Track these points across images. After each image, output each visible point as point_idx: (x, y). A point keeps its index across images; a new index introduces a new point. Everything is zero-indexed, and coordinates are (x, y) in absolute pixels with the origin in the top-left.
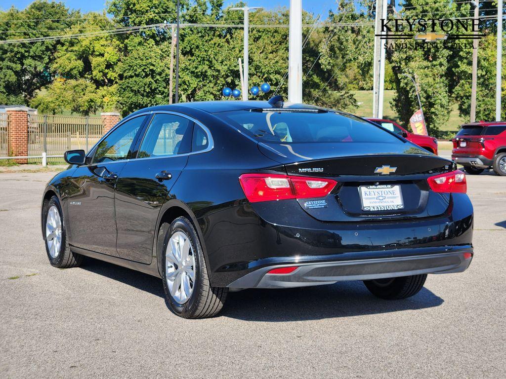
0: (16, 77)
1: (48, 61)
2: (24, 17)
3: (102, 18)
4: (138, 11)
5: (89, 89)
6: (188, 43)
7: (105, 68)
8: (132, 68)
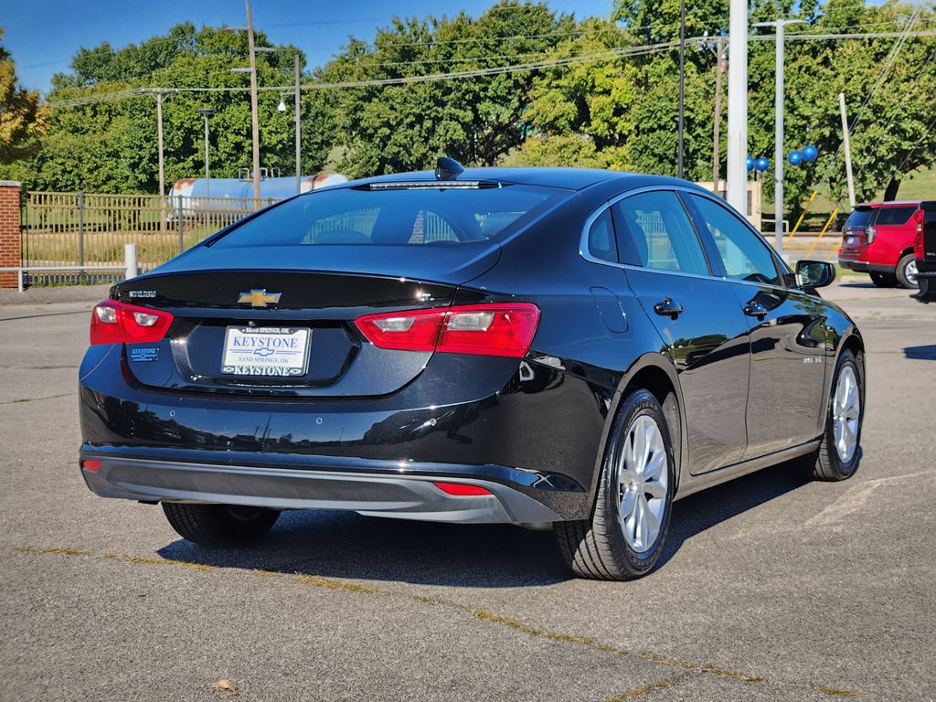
0: (465, 134)
1: (517, 104)
2: (478, 32)
3: (609, 29)
4: (666, 14)
5: (585, 151)
6: (757, 68)
7: (614, 115)
8: (654, 115)
